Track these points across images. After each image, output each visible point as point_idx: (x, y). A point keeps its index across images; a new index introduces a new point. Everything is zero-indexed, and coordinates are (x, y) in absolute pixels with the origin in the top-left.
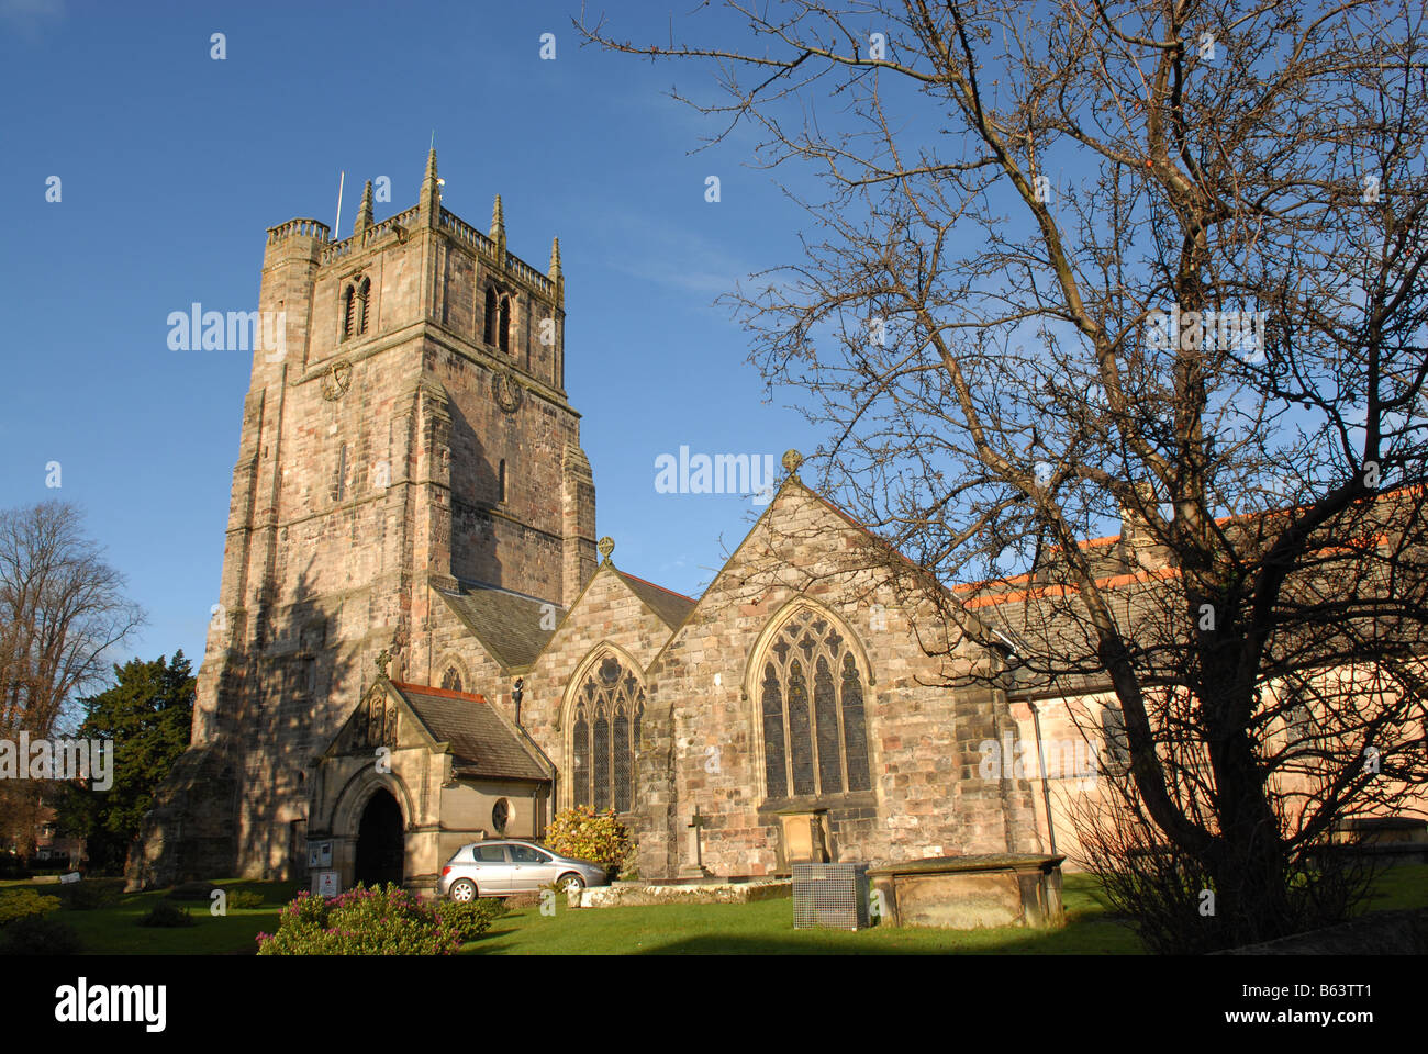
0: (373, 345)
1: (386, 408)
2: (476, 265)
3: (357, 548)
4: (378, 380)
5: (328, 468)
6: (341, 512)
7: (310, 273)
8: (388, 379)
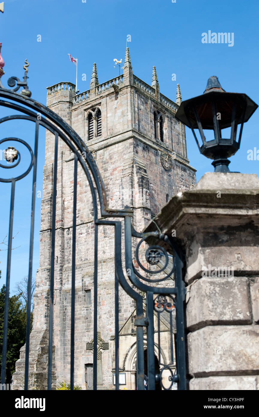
0: (105, 142)
1: (116, 172)
2: (149, 102)
3: (107, 238)
4: (111, 159)
5: (88, 201)
7: (69, 108)
8: (116, 158)
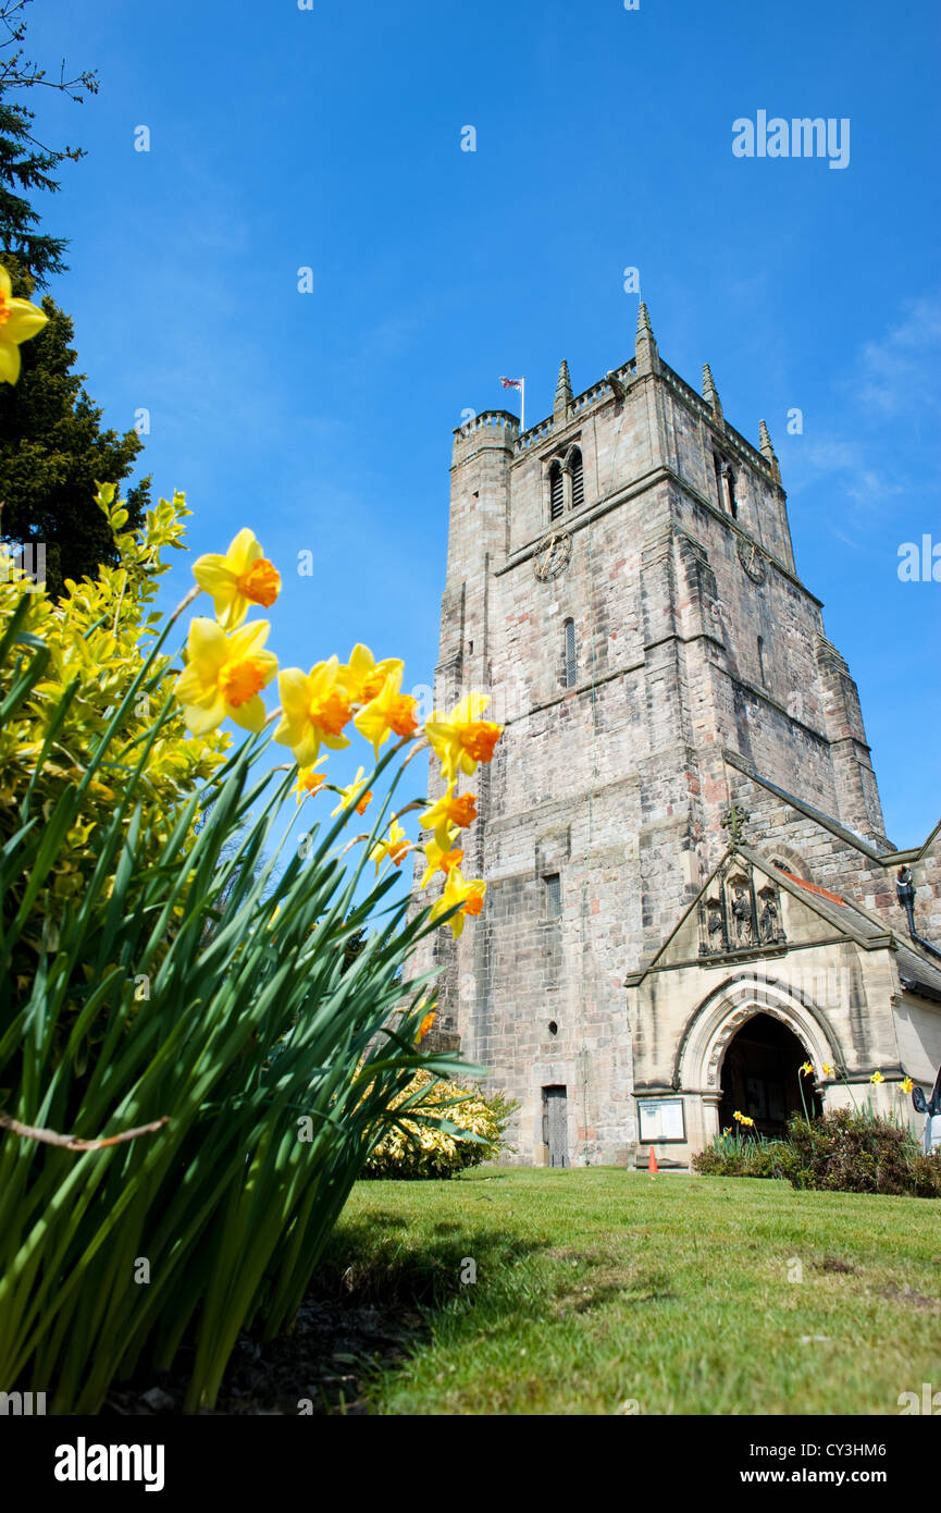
0: (596, 510)
2: (700, 425)
3: (603, 736)
4: (609, 541)
5: (551, 653)
6: (576, 698)
7: (505, 462)
8: (622, 537)
